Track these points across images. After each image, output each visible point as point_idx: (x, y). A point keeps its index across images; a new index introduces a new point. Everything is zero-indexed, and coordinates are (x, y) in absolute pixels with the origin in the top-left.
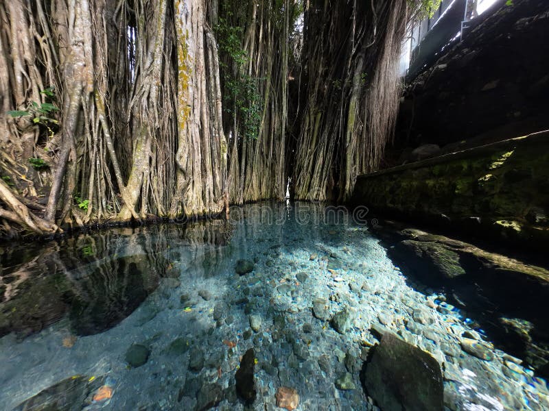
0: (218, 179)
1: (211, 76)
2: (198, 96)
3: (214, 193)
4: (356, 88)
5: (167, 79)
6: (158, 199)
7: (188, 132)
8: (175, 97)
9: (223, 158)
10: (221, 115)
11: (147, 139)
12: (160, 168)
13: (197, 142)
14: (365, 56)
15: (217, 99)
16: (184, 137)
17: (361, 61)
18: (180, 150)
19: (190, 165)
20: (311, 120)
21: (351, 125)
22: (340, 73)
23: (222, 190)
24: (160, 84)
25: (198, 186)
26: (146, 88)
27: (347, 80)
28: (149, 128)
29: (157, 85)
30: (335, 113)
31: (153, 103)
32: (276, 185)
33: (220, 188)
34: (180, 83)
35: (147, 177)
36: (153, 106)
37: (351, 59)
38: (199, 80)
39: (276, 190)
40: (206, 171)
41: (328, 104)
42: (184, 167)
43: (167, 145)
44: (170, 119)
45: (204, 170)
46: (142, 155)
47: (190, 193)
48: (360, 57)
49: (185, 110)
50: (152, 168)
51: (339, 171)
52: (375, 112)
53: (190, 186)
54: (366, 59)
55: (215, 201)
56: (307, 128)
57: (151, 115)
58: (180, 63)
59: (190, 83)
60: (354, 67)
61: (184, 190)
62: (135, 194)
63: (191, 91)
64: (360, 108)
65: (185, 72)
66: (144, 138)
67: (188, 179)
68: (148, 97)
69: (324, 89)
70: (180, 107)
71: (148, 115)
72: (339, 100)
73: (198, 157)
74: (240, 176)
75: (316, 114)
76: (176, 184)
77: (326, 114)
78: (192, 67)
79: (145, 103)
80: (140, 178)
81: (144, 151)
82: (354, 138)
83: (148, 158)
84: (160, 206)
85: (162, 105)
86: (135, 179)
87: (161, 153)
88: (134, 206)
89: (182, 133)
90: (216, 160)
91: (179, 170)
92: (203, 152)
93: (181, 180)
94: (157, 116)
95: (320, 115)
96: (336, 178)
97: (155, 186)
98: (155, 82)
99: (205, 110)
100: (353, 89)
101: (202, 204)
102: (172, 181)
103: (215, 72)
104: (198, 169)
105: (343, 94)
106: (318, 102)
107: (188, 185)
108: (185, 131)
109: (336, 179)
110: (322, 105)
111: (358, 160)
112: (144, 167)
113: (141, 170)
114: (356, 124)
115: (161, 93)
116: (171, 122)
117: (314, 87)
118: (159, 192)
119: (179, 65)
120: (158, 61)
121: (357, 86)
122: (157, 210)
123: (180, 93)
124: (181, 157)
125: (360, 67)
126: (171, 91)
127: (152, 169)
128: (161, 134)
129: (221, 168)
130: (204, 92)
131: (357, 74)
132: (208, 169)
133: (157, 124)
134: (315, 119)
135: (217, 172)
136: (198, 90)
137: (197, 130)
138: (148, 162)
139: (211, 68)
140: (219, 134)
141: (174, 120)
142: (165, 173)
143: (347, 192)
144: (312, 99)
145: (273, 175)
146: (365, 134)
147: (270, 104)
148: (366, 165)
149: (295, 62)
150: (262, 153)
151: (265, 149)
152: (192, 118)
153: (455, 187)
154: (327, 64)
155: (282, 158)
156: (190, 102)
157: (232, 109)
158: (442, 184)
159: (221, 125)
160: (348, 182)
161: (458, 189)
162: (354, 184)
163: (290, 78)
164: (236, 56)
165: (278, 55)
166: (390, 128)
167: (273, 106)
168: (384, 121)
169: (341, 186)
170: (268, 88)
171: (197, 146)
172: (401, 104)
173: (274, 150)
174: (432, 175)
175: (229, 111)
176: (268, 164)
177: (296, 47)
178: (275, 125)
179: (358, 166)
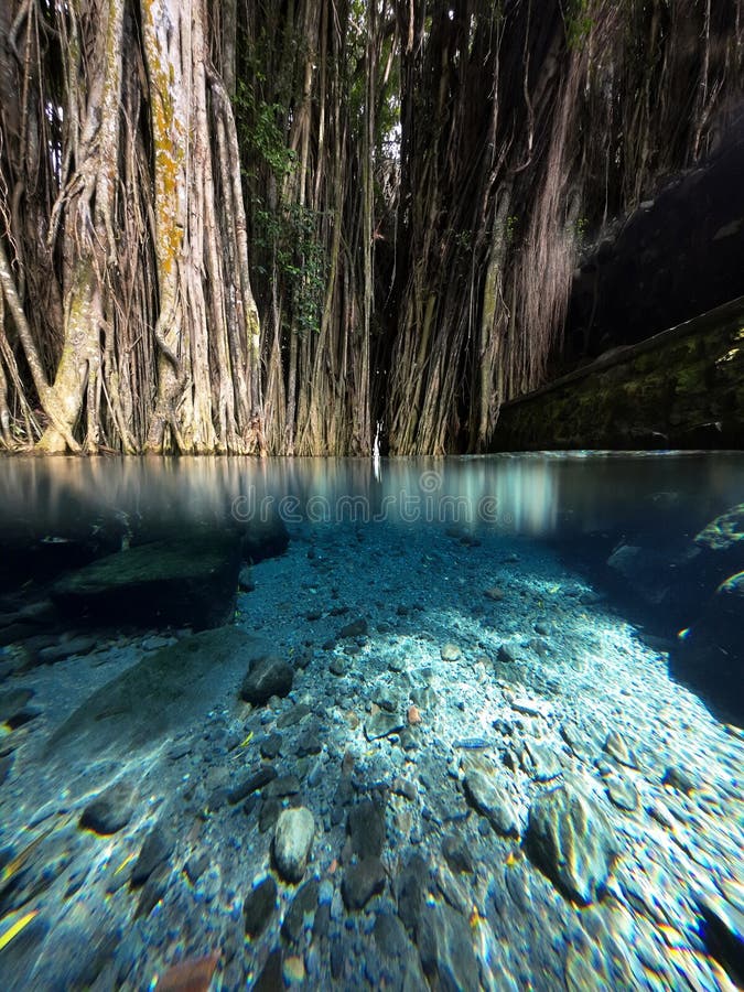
0: (243, 387)
1: (225, 178)
2: (197, 209)
3: (237, 420)
4: (497, 247)
5: (132, 171)
6: (121, 420)
7: (178, 281)
8: (150, 207)
9: (252, 349)
10: (245, 258)
11: (93, 290)
12: (125, 347)
13: (198, 306)
14: (514, 188)
15: (237, 223)
16: (172, 291)
17: (507, 198)
18: (164, 317)
19: (185, 351)
20: (417, 308)
21: (489, 315)
22: (468, 220)
23: (251, 411)
24: (117, 176)
25: (204, 395)
26: (88, 181)
27: (482, 232)
28: (95, 264)
29: (111, 176)
30: (461, 293)
31: (102, 214)
32: (356, 433)
33: (247, 406)
34: (159, 177)
35: (96, 370)
36: (103, 221)
37: (488, 192)
38: (199, 177)
39: (354, 444)
40: (218, 371)
41: (448, 278)
42: (173, 351)
43: (138, 310)
44: (141, 257)
45: (214, 369)
46: (82, 323)
47: (187, 407)
48: (504, 190)
49: (172, 234)
50: (107, 353)
51: (468, 402)
52: (530, 293)
53: (188, 393)
54: (514, 196)
55: (240, 433)
56: (409, 325)
57: (101, 241)
58: (157, 134)
59: (180, 177)
60: (493, 210)
61: (175, 400)
62: (72, 402)
63: (182, 194)
64: (504, 285)
65: (168, 155)
66: (88, 288)
67: (182, 375)
68: (93, 202)
69: (441, 251)
70: (162, 227)
71: (93, 236)
72: (467, 272)
73: (202, 336)
74: (287, 402)
75: (426, 298)
76: (157, 392)
77: (443, 299)
78: (183, 145)
79: (85, 212)
80: (82, 370)
81: (88, 317)
82: (495, 344)
83: (96, 331)
84: (126, 434)
85: (123, 226)
86: (70, 371)
87: (124, 321)
88: (70, 427)
89: (168, 282)
90: (239, 351)
91: (163, 359)
92: (212, 330)
93: (168, 379)
94: (112, 241)
95: (432, 301)
96: (464, 415)
97: (114, 392)
98: (105, 169)
99: (212, 243)
100: (493, 248)
101: (213, 432)
102: (149, 387)
103: (231, 167)
104: (202, 361)
105: (475, 260)
106: (430, 276)
107: (183, 390)
108: (173, 279)
109: (463, 417)
110: (436, 282)
111: (500, 381)
112: (89, 349)
113: (83, 355)
114: (496, 317)
115: (120, 198)
116: (145, 265)
117: (421, 246)
118: (123, 407)
119: (156, 137)
120: (111, 125)
121: (499, 244)
122: (121, 442)
123: (160, 197)
124: (166, 331)
125: (504, 208)
126: (142, 199)
127: (107, 356)
128: (123, 286)
129: (249, 367)
130: (211, 206)
131: (498, 221)
132: (223, 365)
133: (113, 257)
134: (424, 308)
135: (240, 374)
136: (197, 197)
137: (198, 281)
138: (97, 338)
139: (223, 160)
140: (243, 298)
141: (149, 256)
142: (134, 369)
143: (483, 437)
144: (419, 270)
145: (349, 414)
146: (513, 332)
147: (341, 278)
148: (515, 390)
149: (385, 208)
150: (328, 370)
151: (332, 363)
152: (185, 252)
153: (674, 382)
154: (446, 203)
155: (365, 375)
156: (182, 220)
157: (269, 269)
158: (653, 383)
159: (247, 280)
160: (485, 420)
161: (680, 385)
162: (494, 423)
163: (377, 236)
164: (273, 158)
165: (354, 184)
166: (556, 320)
167: (346, 280)
168: (547, 311)
169: (471, 429)
170: (337, 241)
171: (200, 313)
172: (575, 281)
173: (349, 368)
174: (634, 374)
175: (262, 270)
176: (340, 391)
177: (387, 179)
178: (352, 317)
179: (500, 393)
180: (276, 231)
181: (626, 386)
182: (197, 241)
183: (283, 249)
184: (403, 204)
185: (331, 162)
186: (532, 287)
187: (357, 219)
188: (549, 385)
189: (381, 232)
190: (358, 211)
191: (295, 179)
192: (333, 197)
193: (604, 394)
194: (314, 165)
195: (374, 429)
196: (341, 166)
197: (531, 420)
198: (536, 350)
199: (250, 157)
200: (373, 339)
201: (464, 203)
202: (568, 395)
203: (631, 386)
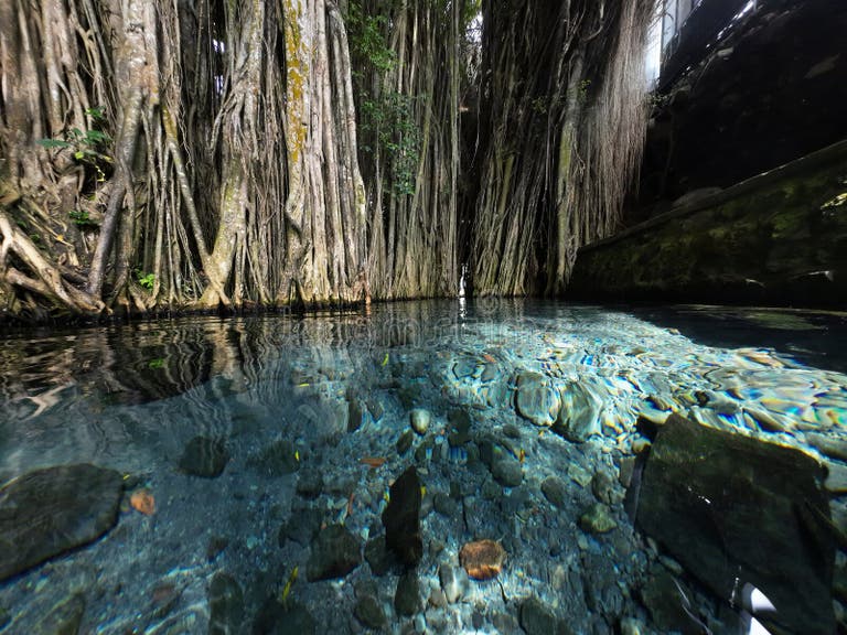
0: (352, 247)
1: (339, 81)
2: (318, 109)
3: (347, 273)
4: (572, 107)
5: (270, 88)
6: (259, 277)
7: (303, 167)
8: (283, 112)
9: (360, 214)
10: (354, 144)
11: (241, 180)
12: (263, 221)
13: (318, 185)
14: (586, 56)
15: (348, 116)
16: (298, 176)
17: (580, 64)
18: (292, 197)
19: (308, 222)
20: (497, 168)
21: (565, 168)
22: (543, 87)
23: (359, 266)
24: (259, 92)
25: (322, 256)
26: (239, 99)
27: (556, 97)
28: (243, 160)
29: (255, 92)
30: (537, 150)
31: (248, 121)
32: (444, 275)
33: (355, 262)
34: (290, 88)
35: (242, 241)
36: (249, 126)
37: (561, 61)
38: (320, 84)
39: (443, 285)
40: (333, 235)
41: (525, 139)
42: (299, 223)
43: (273, 192)
44: (276, 151)
45: (330, 233)
46: (233, 205)
47: (309, 267)
48: (576, 57)
49: (298, 131)
50: (250, 227)
51: (546, 246)
52: (605, 145)
53: (309, 255)
54: (586, 60)
55: (349, 285)
56: (491, 181)
57: (247, 142)
58: (289, 56)
59: (305, 87)
60: (567, 75)
61: (299, 262)
62: (224, 267)
63: (307, 100)
64: (579, 140)
65: (297, 71)
66: (237, 178)
67: (305, 242)
68: (242, 114)
69: (518, 116)
70: (291, 127)
71: (242, 139)
72: (543, 131)
73: (320, 209)
74: (387, 254)
75: (505, 158)
76: (286, 254)
77: (521, 157)
78: (308, 62)
79: (237, 122)
80: (232, 242)
81: (237, 201)
82: (571, 192)
83: (243, 211)
84: (262, 289)
85: (263, 128)
86: (224, 243)
87: (263, 202)
88: (223, 285)
89: (295, 169)
90: (349, 218)
91: (291, 229)
92: (328, 203)
93: (295, 245)
94: (255, 142)
95: (511, 159)
96: (542, 258)
97: (255, 257)
98: (251, 88)
99: (329, 134)
100: (567, 108)
101: (328, 286)
102: (280, 251)
103: (343, 74)
104: (320, 229)
105: (550, 120)
106: (508, 139)
107: (305, 253)
108: (298, 166)
109: (542, 260)
110: (514, 142)
111: (577, 227)
112: (237, 225)
113: (233, 229)
114: (572, 168)
115: (262, 108)
116: (279, 157)
117: (501, 113)
118: (261, 268)
119: (288, 59)
120: (256, 55)
121: (573, 104)
122: (259, 295)
123: (290, 104)
124: (293, 207)
125: (578, 73)
126: (277, 106)
127: (250, 229)
128: (263, 174)
129: (357, 231)
130: (328, 105)
131: (572, 85)
132: (336, 231)
133: (255, 154)
134: (504, 167)
135: (350, 237)
136: (318, 100)
137: (318, 166)
138: (243, 217)
139: (338, 68)
140: (352, 175)
141: (282, 150)
142: (269, 237)
143: (561, 278)
144: (499, 135)
145: (439, 259)
146: (588, 183)
147: (432, 147)
148: (591, 234)
149: (468, 85)
150: (421, 224)
151: (424, 219)
152: (309, 144)
153: (770, 228)
154: (523, 75)
155: (452, 227)
156: (306, 119)
157: (373, 147)
158: (744, 229)
159: (356, 160)
160: (562, 262)
161: (777, 231)
162: (571, 264)
163: (462, 109)
164: (376, 59)
165: (443, 70)
166: (632, 167)
167: (436, 149)
168: (622, 159)
169: (549, 270)
170: (428, 119)
171: (319, 191)
172: (649, 131)
173: (439, 221)
174: (720, 219)
175: (368, 149)
176: (430, 241)
177: (469, 61)
178: (441, 178)
179: (576, 236)
180: (379, 116)
181: (711, 232)
182: (317, 135)
183: (385, 130)
184: (484, 79)
185: (423, 55)
186: (606, 141)
187: (445, 97)
188: (628, 231)
189: (465, 105)
190: (446, 89)
191: (394, 72)
192: (425, 82)
193: (687, 240)
194: (409, 60)
195: (460, 271)
196: (431, 57)
197: (608, 264)
198: (612, 195)
199: (358, 61)
200: (459, 195)
201: (539, 72)
202: (646, 241)
203: (719, 232)
